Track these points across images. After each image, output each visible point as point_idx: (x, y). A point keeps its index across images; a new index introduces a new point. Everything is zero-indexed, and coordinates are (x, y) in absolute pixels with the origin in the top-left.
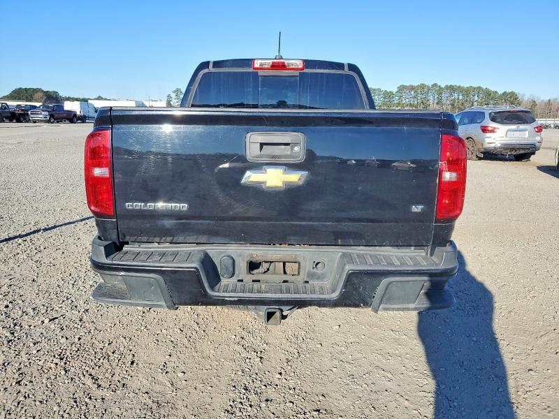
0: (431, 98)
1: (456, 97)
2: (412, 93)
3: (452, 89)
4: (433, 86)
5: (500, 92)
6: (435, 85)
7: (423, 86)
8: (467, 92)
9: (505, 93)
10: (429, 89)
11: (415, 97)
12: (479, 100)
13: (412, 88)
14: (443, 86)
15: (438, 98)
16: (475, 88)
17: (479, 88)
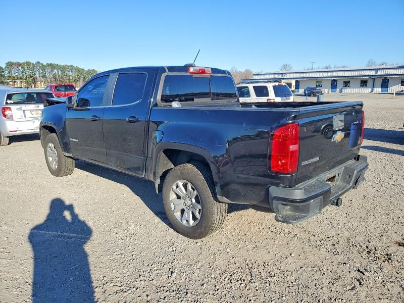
0: (37, 73)
1: (57, 72)
2: (20, 68)
3: (52, 66)
4: (37, 63)
5: (86, 69)
6: (38, 63)
7: (28, 63)
8: (64, 68)
9: (89, 70)
10: (34, 66)
11: (23, 72)
12: (73, 75)
13: (19, 64)
14: (45, 64)
15: (42, 73)
16: (69, 66)
17: (72, 66)
